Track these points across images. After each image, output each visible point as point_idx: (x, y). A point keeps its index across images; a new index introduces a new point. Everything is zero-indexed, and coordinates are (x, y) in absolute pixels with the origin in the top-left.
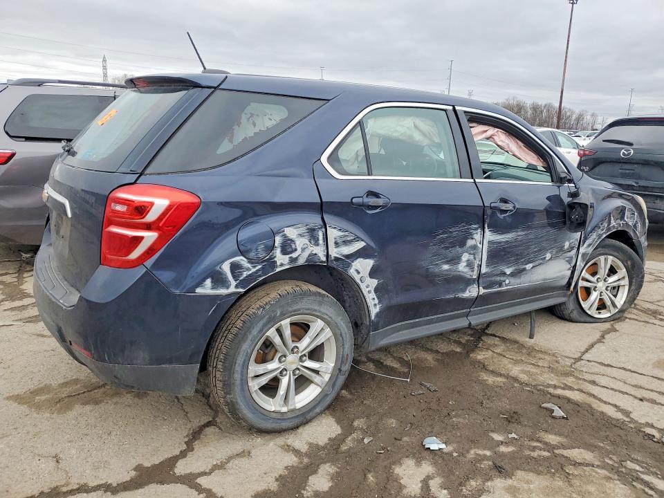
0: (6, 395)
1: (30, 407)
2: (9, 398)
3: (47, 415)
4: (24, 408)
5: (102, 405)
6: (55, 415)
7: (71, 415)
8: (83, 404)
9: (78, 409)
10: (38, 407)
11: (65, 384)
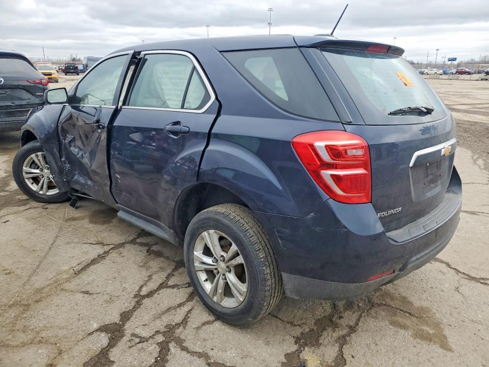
0: (449, 354)
1: (442, 330)
2: (450, 350)
3: (438, 315)
4: (447, 332)
5: (404, 294)
6: (434, 311)
7: (425, 304)
8: (412, 304)
9: (417, 304)
10: (437, 325)
11: (404, 327)
